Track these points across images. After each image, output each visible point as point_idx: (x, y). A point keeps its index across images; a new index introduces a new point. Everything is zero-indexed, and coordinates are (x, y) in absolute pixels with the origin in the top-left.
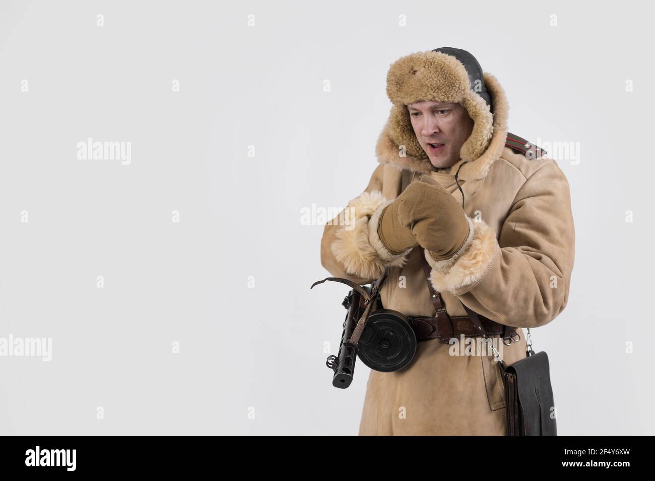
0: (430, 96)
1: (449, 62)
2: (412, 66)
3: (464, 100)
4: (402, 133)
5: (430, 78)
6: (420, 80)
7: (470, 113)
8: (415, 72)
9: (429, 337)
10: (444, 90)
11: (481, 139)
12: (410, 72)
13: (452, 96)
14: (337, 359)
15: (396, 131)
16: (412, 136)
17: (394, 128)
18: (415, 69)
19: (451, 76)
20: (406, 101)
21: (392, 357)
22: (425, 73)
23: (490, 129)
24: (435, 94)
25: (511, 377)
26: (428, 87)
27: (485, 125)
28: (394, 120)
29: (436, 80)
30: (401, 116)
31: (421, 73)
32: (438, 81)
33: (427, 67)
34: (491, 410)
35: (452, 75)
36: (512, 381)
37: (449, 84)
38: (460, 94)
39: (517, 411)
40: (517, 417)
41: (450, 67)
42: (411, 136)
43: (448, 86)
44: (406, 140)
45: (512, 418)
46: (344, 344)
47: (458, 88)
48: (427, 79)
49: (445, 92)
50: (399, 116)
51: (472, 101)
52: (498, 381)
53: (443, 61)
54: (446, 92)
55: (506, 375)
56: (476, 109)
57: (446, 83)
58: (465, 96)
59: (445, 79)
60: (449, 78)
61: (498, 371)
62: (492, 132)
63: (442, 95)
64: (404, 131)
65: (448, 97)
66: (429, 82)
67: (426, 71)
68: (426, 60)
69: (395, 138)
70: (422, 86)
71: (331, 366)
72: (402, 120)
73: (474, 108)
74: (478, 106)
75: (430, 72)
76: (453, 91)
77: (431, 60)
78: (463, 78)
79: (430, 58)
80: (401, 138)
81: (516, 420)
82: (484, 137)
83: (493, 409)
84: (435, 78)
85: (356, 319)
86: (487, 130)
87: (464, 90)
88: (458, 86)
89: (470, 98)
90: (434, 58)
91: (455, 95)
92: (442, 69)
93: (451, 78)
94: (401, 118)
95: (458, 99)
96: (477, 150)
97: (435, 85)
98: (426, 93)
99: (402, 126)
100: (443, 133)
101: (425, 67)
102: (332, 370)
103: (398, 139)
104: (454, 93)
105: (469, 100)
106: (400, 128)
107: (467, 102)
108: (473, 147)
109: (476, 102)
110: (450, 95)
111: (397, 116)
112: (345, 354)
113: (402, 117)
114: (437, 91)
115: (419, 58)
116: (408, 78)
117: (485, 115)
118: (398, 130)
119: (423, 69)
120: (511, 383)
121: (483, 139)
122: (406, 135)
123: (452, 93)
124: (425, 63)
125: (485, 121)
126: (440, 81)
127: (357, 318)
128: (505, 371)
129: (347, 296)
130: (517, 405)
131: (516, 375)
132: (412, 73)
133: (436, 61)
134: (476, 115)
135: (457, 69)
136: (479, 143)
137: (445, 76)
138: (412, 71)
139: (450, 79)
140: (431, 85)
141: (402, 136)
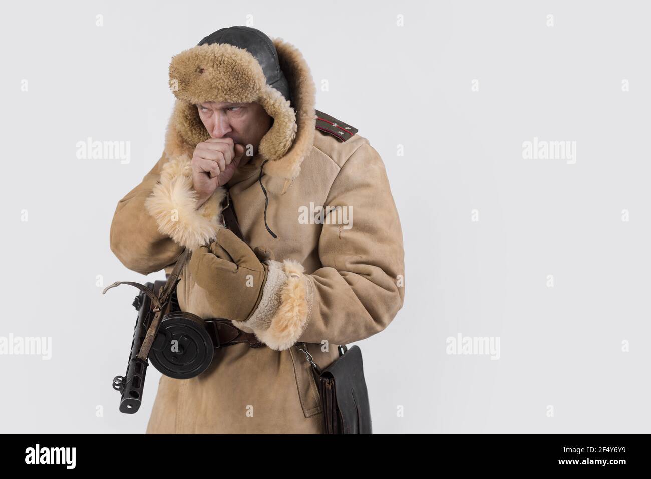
0: (222, 98)
1: (241, 60)
2: (198, 64)
3: (260, 99)
4: (191, 128)
5: (220, 79)
6: (208, 81)
7: (269, 112)
8: (202, 71)
9: (234, 342)
10: (237, 92)
11: (284, 140)
12: (196, 71)
13: (246, 97)
14: (124, 379)
15: (184, 125)
16: (202, 129)
17: (182, 123)
18: (202, 67)
19: (244, 76)
20: (194, 101)
21: (188, 363)
22: (214, 74)
23: (293, 128)
24: (227, 97)
25: (329, 383)
26: (219, 89)
27: (288, 125)
28: (181, 115)
29: (226, 81)
30: (188, 111)
31: (210, 74)
32: (230, 83)
33: (215, 66)
34: (306, 417)
35: (245, 74)
36: (330, 388)
37: (243, 84)
38: (255, 94)
39: (335, 418)
40: (335, 424)
41: (242, 66)
42: (200, 129)
43: (242, 87)
44: (195, 134)
45: (330, 426)
46: (133, 360)
47: (253, 87)
48: (217, 81)
49: (238, 94)
50: (187, 111)
51: (268, 100)
52: (311, 386)
53: (234, 58)
54: (240, 94)
55: (322, 381)
56: (274, 107)
57: (239, 84)
58: (260, 95)
59: (238, 79)
60: (242, 78)
61: (311, 374)
62: (296, 131)
63: (235, 97)
64: (193, 125)
65: (242, 99)
66: (219, 84)
67: (215, 71)
68: (213, 58)
69: (183, 133)
70: (211, 87)
71: (118, 387)
72: (190, 114)
73: (273, 108)
74: (277, 105)
75: (220, 73)
76: (247, 92)
77: (220, 58)
78: (257, 77)
79: (219, 55)
80: (190, 133)
81: (334, 428)
82: (287, 139)
83: (308, 415)
84: (226, 79)
85: (146, 325)
86: (290, 130)
87: (260, 89)
88: (252, 86)
89: (266, 95)
90: (223, 55)
91: (249, 96)
92: (232, 69)
93: (244, 78)
94: (188, 113)
95: (252, 98)
96: (279, 153)
97: (226, 87)
98: (217, 95)
99: (190, 119)
100: (237, 132)
101: (213, 66)
102: (119, 392)
103: (187, 134)
104: (248, 94)
105: (265, 99)
106: (188, 122)
107: (263, 100)
108: (275, 148)
109: (274, 99)
110: (244, 97)
111: (184, 111)
112: (134, 374)
113: (190, 111)
114: (229, 93)
115: (205, 56)
116: (195, 77)
117: (287, 114)
118: (186, 125)
119: (211, 69)
120: (328, 389)
121: (287, 141)
122: (195, 129)
123: (246, 94)
124: (214, 62)
125: (287, 120)
126: (231, 82)
127: (148, 325)
128: (321, 376)
129: (138, 295)
130: (335, 412)
131: (334, 380)
132: (199, 72)
133: (226, 59)
134: (277, 113)
135: (250, 67)
136: (282, 145)
137: (237, 76)
138: (198, 70)
139: (243, 80)
140: (222, 87)
141: (192, 131)
